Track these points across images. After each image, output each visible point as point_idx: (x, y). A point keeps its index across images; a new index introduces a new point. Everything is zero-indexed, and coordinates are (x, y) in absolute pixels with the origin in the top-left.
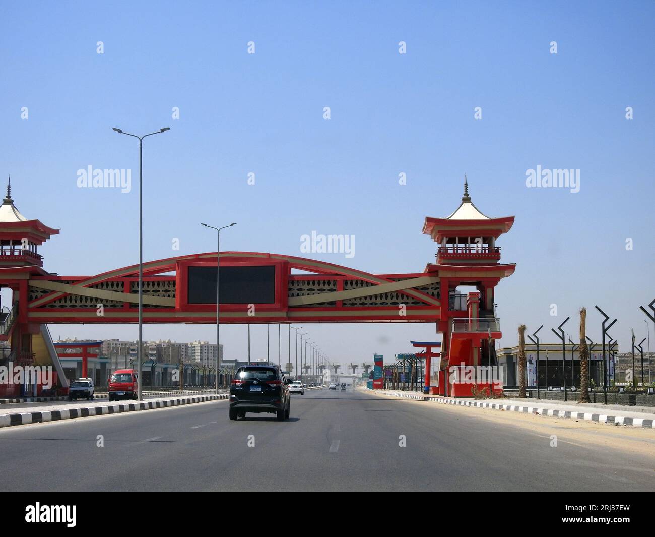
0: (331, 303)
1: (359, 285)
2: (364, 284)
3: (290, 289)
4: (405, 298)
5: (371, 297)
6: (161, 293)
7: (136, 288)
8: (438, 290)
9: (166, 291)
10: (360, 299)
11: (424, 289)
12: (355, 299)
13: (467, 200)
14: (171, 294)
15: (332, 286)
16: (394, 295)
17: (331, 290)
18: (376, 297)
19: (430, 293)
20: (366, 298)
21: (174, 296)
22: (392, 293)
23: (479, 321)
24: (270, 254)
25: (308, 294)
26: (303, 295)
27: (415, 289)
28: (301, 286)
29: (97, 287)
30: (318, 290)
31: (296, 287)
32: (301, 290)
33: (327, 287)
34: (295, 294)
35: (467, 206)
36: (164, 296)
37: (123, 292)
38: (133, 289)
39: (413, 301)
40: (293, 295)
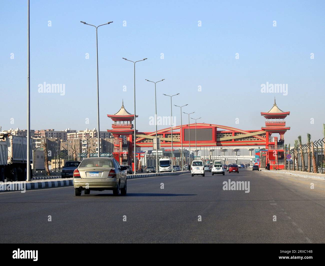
0: (231, 140)
1: (240, 134)
2: (241, 134)
3: (217, 136)
4: (255, 138)
5: (243, 138)
6: (175, 138)
7: (167, 136)
8: (266, 136)
9: (177, 137)
10: (240, 138)
11: (260, 135)
12: (238, 139)
13: (275, 105)
14: (178, 138)
15: (231, 135)
16: (251, 137)
17: (231, 136)
18: (245, 138)
19: (263, 136)
20: (242, 138)
21: (179, 139)
22: (250, 137)
23: (278, 146)
24: (211, 125)
25: (223, 137)
26: (221, 137)
27: (258, 135)
28: (221, 135)
29: (154, 136)
30: (226, 136)
31: (219, 135)
32: (221, 136)
33: (229, 135)
34: (219, 137)
35: (275, 107)
36: (176, 138)
37: (163, 137)
38: (166, 136)
39: (258, 139)
40: (218, 138)
